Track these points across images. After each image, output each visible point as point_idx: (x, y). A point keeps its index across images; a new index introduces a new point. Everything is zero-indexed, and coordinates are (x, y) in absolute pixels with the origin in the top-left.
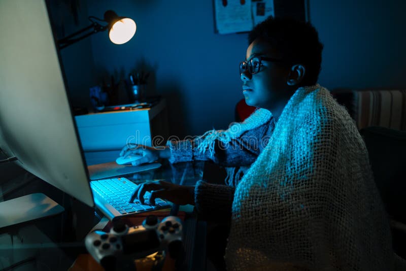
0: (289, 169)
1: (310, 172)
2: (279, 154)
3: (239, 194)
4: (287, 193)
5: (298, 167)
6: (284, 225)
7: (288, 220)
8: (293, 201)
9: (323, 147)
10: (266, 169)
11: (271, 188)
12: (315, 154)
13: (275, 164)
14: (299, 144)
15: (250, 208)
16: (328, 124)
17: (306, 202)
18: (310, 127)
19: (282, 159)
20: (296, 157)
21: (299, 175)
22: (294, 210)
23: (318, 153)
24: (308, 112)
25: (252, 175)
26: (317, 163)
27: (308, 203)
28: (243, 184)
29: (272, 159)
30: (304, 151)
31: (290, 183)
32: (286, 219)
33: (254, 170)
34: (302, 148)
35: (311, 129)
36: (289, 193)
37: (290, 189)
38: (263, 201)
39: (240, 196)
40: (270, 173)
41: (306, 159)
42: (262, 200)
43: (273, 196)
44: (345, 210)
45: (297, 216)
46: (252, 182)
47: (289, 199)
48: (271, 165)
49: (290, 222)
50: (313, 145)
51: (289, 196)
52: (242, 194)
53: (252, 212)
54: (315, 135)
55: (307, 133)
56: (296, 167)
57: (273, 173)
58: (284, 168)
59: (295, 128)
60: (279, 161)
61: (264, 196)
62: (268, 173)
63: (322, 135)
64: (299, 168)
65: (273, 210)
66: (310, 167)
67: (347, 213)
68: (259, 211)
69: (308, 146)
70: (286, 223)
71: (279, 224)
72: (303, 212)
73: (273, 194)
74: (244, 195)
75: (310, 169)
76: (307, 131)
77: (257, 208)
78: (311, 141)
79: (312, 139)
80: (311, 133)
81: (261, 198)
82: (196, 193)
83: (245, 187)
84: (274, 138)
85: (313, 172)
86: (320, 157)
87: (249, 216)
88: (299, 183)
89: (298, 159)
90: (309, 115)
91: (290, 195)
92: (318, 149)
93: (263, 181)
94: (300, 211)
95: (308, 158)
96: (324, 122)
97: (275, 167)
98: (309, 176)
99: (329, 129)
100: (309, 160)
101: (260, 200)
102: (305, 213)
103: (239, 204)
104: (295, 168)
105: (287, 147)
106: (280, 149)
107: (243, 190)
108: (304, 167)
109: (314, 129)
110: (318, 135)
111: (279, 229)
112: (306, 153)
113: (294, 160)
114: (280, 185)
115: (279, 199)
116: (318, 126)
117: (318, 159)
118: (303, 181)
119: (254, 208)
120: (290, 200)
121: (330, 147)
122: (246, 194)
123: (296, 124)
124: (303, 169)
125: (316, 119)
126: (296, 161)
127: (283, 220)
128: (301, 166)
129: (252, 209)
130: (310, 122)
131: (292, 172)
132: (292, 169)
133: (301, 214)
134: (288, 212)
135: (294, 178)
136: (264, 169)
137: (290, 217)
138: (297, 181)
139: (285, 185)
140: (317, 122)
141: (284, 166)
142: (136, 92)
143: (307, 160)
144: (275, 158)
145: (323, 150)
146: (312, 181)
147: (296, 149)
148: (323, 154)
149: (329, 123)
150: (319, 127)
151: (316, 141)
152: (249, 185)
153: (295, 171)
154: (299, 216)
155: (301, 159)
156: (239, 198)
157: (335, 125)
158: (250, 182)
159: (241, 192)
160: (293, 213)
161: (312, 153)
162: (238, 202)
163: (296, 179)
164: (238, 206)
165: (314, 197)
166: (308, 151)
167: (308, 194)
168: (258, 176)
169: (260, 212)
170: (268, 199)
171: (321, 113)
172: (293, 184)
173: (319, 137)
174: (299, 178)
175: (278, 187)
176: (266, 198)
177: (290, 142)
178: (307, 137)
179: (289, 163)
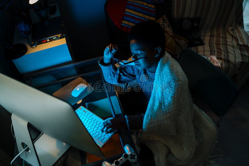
14: (167, 96)
18: (171, 89)
21: (167, 110)
31: (164, 114)
37: (164, 117)
39: (146, 124)
42: (154, 124)
43: (158, 121)
46: (150, 117)
47: (164, 121)
48: (156, 108)
56: (166, 107)
57: (157, 111)
58: (161, 108)
61: (155, 122)
66: (171, 106)
68: (153, 127)
76: (170, 91)
79: (172, 95)
82: (128, 126)
83: (147, 120)
91: (164, 119)
92: (174, 99)
93: (154, 115)
96: (176, 86)
103: (146, 127)
105: (162, 97)
106: (159, 99)
109: (173, 90)
114: (160, 116)
116: (174, 88)
124: (168, 108)
125: (173, 84)
126: (166, 104)
130: (171, 86)
131: (164, 110)
132: (164, 108)
136: (153, 109)
138: (166, 113)
139: (162, 115)
140: (174, 86)
144: (157, 104)
147: (165, 99)
168: (152, 114)
171: (175, 81)
177: (162, 95)
178: (170, 93)
179: (163, 105)
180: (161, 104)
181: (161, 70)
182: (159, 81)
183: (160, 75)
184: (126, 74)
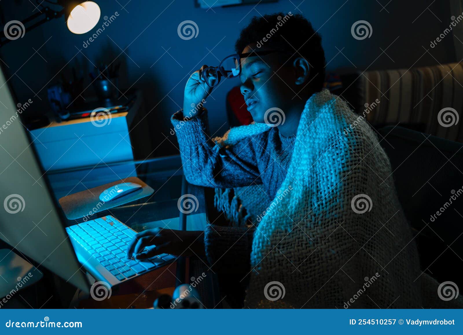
0: (316, 205)
1: (340, 208)
2: (302, 188)
3: (259, 243)
4: (315, 236)
5: (326, 203)
6: (313, 273)
7: (317, 267)
8: (322, 245)
9: (354, 175)
10: (289, 207)
11: (296, 232)
12: (345, 185)
13: (299, 201)
14: (325, 172)
15: (272, 258)
16: (357, 147)
17: (336, 244)
18: (337, 152)
19: (306, 193)
20: (322, 190)
21: (328, 212)
22: (324, 255)
23: (348, 184)
24: (331, 133)
25: (273, 217)
26: (348, 195)
27: (338, 245)
28: (262, 229)
29: (295, 195)
30: (332, 183)
31: (318, 223)
32: (315, 266)
33: (274, 211)
34: (329, 178)
35: (337, 154)
36: (318, 236)
37: (319, 231)
38: (287, 249)
39: (261, 245)
40: (293, 213)
41: (335, 191)
42: (285, 248)
43: (299, 241)
44: (375, 242)
45: (327, 262)
46: (273, 227)
47: (317, 243)
48: (293, 203)
49: (319, 269)
50: (342, 174)
51: (317, 240)
52: (263, 243)
53: (275, 263)
54: (343, 162)
55: (334, 159)
56: (324, 202)
57: (298, 212)
58: (309, 205)
59: (317, 153)
60: (302, 196)
61: (288, 243)
62: (291, 212)
63: (351, 161)
64: (328, 204)
65: (299, 258)
66: (340, 202)
67: (377, 246)
68: (283, 260)
69: (336, 176)
70: (314, 270)
71: (307, 273)
72: (333, 257)
73: (299, 238)
74: (265, 244)
75: (340, 204)
76: (334, 157)
77: (281, 258)
78: (339, 169)
79: (340, 167)
80: (339, 159)
81: (285, 245)
83: (265, 233)
84: (294, 168)
85: (343, 207)
86: (350, 189)
87: (271, 267)
88: (328, 222)
89: (326, 192)
90: (333, 135)
91: (319, 239)
92: (348, 179)
93: (287, 223)
94: (331, 256)
95: (337, 190)
96: (352, 144)
97: (299, 204)
98: (339, 213)
99: (358, 153)
100: (338, 194)
101: (283, 247)
102: (335, 258)
103: (260, 255)
104: (322, 204)
106: (303, 181)
107: (264, 238)
108: (333, 202)
109: (342, 154)
110: (347, 162)
111: (307, 277)
112: (334, 184)
113: (321, 193)
114: (307, 227)
115: (306, 244)
116: (346, 150)
117: (348, 191)
118: (332, 220)
119: (276, 259)
120: (319, 245)
121: (360, 174)
122: (267, 243)
123: (319, 148)
124: (331, 205)
125: (343, 141)
126: (323, 195)
127: (311, 267)
128: (330, 201)
129: (275, 259)
130: (336, 144)
131: (319, 210)
132: (319, 206)
133: (331, 260)
134: (316, 259)
135: (322, 217)
136: (286, 207)
137: (319, 264)
138: (325, 219)
139: (312, 226)
140: (345, 145)
141: (309, 202)
142: (105, 88)
143: (337, 193)
144: (297, 194)
145: (353, 179)
146: (342, 217)
147: (321, 179)
148: (353, 184)
149: (358, 145)
150: (347, 152)
151: (345, 169)
152: (270, 230)
153: (323, 208)
154: (329, 261)
155: (329, 193)
156: (258, 247)
157: (364, 146)
158: (271, 226)
159: (261, 240)
160: (322, 259)
161: (341, 184)
162: (258, 252)
163: (324, 218)
164: (258, 258)
165: (345, 236)
166: (337, 182)
167: (338, 234)
168: (280, 218)
169: (284, 262)
170: (293, 245)
172: (322, 224)
173: (348, 164)
174: (328, 216)
175: (305, 229)
176: (290, 244)
177: (313, 171)
178: (334, 164)
179: (315, 198)
180: (308, 194)
181: (312, 116)
182: (305, 142)
183: (309, 129)
184: (234, 158)
